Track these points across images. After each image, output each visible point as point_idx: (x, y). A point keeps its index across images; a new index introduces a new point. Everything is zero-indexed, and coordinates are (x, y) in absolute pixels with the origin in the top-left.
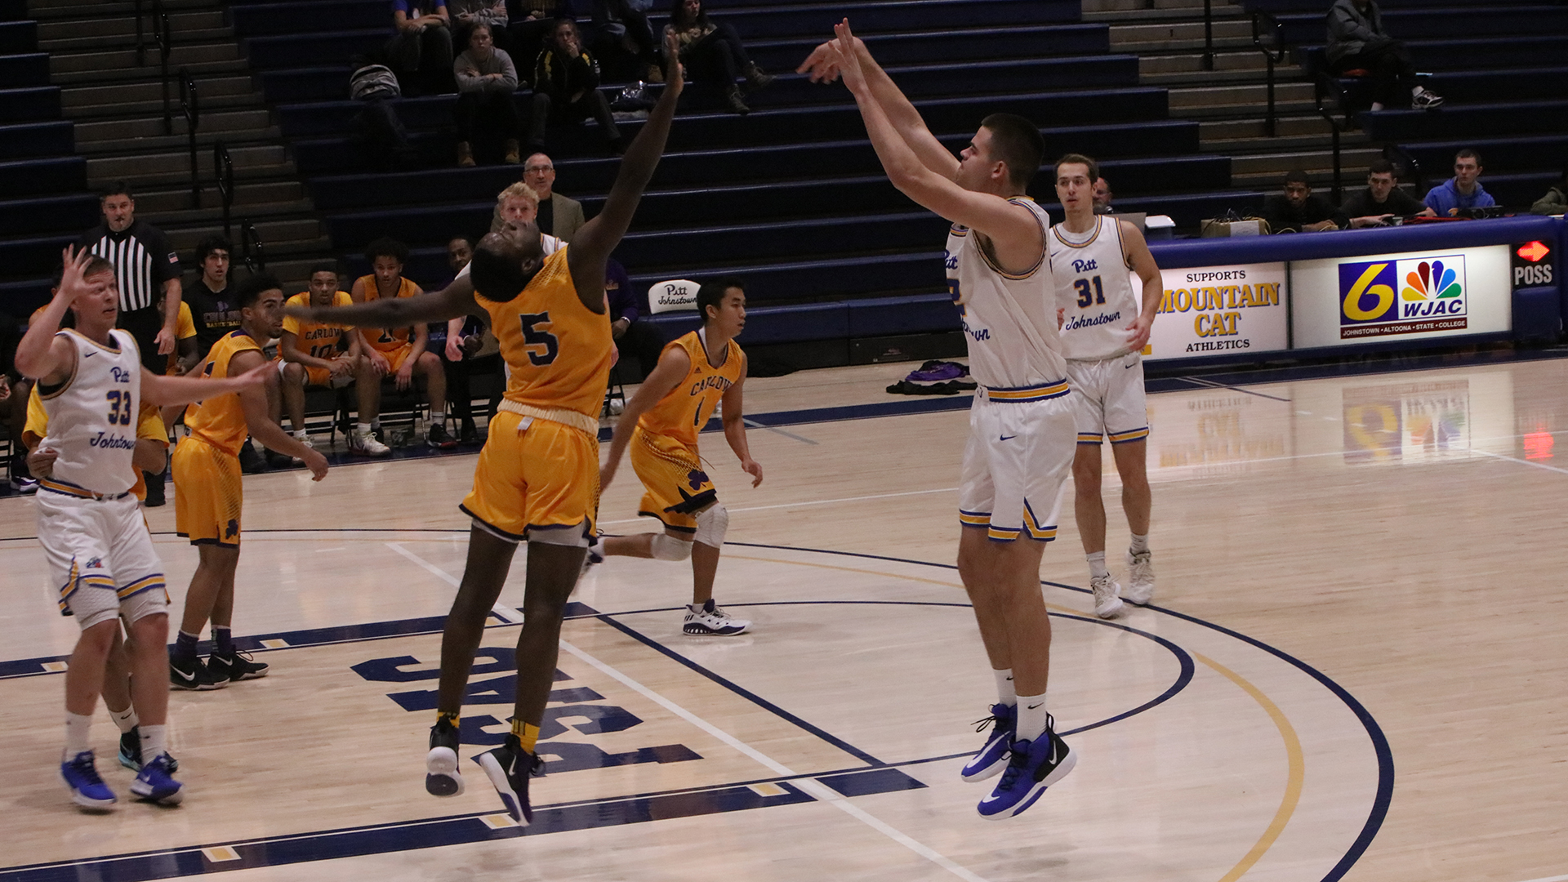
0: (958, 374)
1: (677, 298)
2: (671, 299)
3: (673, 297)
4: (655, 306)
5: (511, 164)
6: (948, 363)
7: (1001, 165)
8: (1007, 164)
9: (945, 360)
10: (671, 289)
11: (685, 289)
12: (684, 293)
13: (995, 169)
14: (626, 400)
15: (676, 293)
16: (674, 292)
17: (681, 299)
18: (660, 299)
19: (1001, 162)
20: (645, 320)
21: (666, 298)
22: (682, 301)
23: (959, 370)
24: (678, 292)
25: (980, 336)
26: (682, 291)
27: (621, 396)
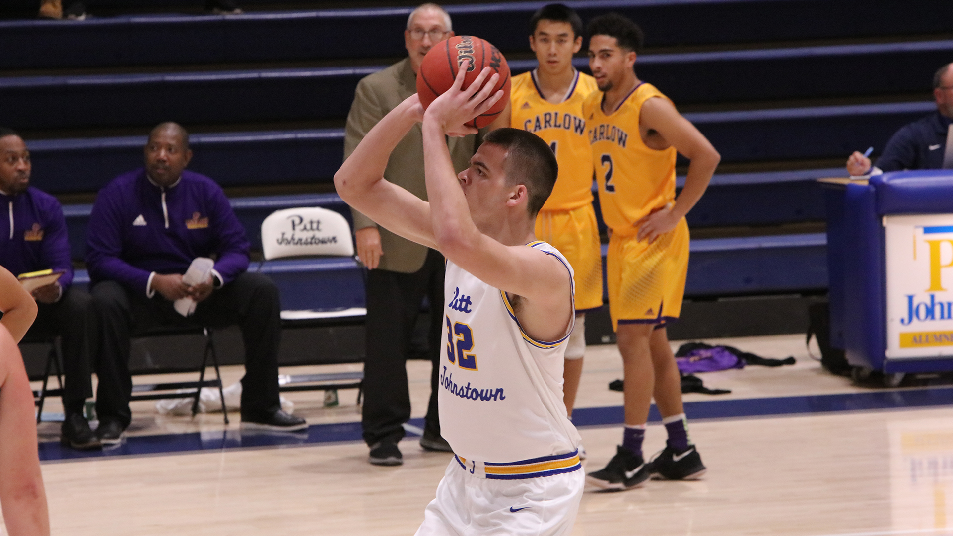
0: (733, 363)
1: (306, 235)
2: (297, 237)
3: (300, 234)
4: (271, 247)
5: (50, 19)
6: (718, 347)
7: (520, 190)
8: (529, 190)
9: (713, 342)
10: (297, 221)
11: (318, 222)
12: (318, 229)
13: (512, 194)
14: (225, 390)
15: (305, 228)
16: (302, 226)
17: (313, 238)
18: (280, 237)
19: (522, 186)
20: (252, 269)
21: (288, 236)
22: (313, 241)
23: (734, 359)
24: (308, 227)
25: (491, 395)
26: (315, 226)
27: (217, 383)
